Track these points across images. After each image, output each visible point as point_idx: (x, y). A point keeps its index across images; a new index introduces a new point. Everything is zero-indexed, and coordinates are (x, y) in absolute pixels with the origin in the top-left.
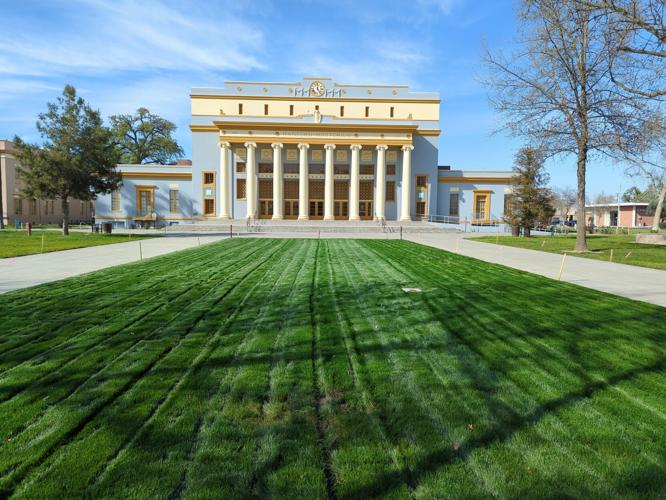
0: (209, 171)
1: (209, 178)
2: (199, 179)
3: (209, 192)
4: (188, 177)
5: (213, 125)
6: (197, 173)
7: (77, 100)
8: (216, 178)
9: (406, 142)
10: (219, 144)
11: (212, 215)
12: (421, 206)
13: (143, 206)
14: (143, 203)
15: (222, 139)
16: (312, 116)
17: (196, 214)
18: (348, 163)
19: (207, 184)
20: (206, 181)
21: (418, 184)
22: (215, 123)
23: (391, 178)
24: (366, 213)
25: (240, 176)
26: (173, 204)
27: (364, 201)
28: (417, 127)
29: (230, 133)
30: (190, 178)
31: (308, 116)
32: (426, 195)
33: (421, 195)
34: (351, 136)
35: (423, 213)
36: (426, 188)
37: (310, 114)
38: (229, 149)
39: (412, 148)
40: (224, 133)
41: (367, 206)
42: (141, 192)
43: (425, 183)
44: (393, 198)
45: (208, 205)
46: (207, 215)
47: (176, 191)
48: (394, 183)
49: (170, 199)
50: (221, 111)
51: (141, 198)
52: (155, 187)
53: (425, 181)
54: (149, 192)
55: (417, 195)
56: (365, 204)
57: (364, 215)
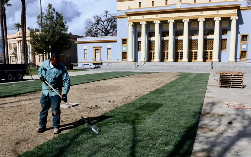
0: (124, 38)
1: (124, 41)
2: (120, 42)
3: (124, 49)
5: (125, 14)
8: (128, 41)
9: (233, 15)
10: (128, 24)
11: (126, 60)
12: (244, 53)
13: (96, 57)
14: (96, 55)
15: (129, 21)
16: (176, 4)
17: (118, 60)
18: (197, 29)
19: (124, 44)
20: (123, 43)
21: (242, 40)
22: (125, 13)
23: (224, 37)
24: (209, 57)
25: (139, 39)
26: (109, 55)
27: (207, 51)
28: (240, 5)
29: (133, 18)
30: (116, 42)
31: (174, 4)
32: (247, 47)
33: (244, 47)
34: (199, 13)
35: (245, 57)
36: (248, 42)
37: (175, 3)
38: (133, 26)
39: (237, 18)
40: (130, 18)
41: (209, 54)
42: (95, 50)
43: (247, 39)
44: (226, 48)
45: (124, 55)
46: (124, 59)
47: (110, 49)
48: (226, 39)
49: (108, 53)
50: (129, 7)
51: (95, 52)
52: (101, 47)
53: (247, 38)
54: (99, 50)
55: (241, 46)
56: (208, 52)
57: (207, 59)
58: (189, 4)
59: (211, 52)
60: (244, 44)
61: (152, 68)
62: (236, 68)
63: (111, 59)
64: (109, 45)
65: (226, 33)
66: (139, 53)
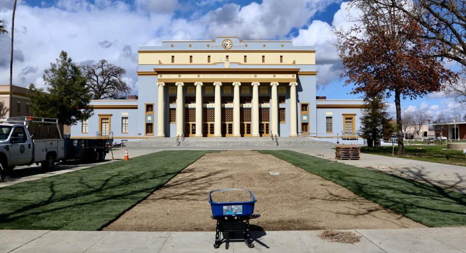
0: (150, 103)
1: (149, 107)
2: (142, 108)
3: (149, 118)
4: (136, 108)
5: (154, 71)
6: (141, 104)
7: (68, 59)
8: (155, 107)
9: (292, 80)
10: (157, 84)
11: (151, 134)
12: (305, 126)
13: (103, 129)
14: (103, 127)
15: (160, 80)
16: (223, 63)
17: (140, 134)
18: (250, 95)
19: (148, 112)
20: (147, 110)
21: (302, 110)
22: (155, 69)
23: (281, 106)
24: (265, 131)
25: (172, 106)
26: (124, 128)
27: (263, 122)
28: (299, 69)
29: (165, 76)
30: (137, 108)
31: (221, 63)
32: (308, 118)
33: (305, 118)
34: (252, 76)
35: (306, 131)
36: (309, 113)
37: (222, 61)
38: (164, 87)
39: (297, 84)
40: (161, 76)
41: (265, 126)
42: (102, 119)
43: (307, 109)
44: (284, 120)
45: (149, 127)
46: (148, 134)
47: (126, 118)
48: (284, 109)
49: (122, 124)
50: (159, 61)
51: (102, 123)
52: (112, 115)
53: (307, 107)
54: (108, 119)
55: (302, 118)
56: (263, 124)
57: (263, 133)
58: (239, 64)
59: (267, 125)
60: (305, 115)
61: (201, 146)
62: (304, 144)
63: (128, 133)
64: (125, 113)
65: (284, 101)
66: (172, 125)
